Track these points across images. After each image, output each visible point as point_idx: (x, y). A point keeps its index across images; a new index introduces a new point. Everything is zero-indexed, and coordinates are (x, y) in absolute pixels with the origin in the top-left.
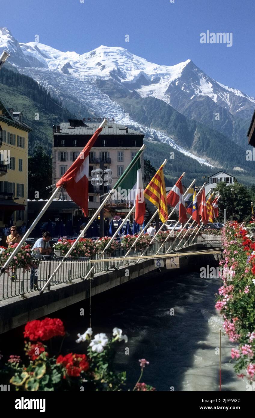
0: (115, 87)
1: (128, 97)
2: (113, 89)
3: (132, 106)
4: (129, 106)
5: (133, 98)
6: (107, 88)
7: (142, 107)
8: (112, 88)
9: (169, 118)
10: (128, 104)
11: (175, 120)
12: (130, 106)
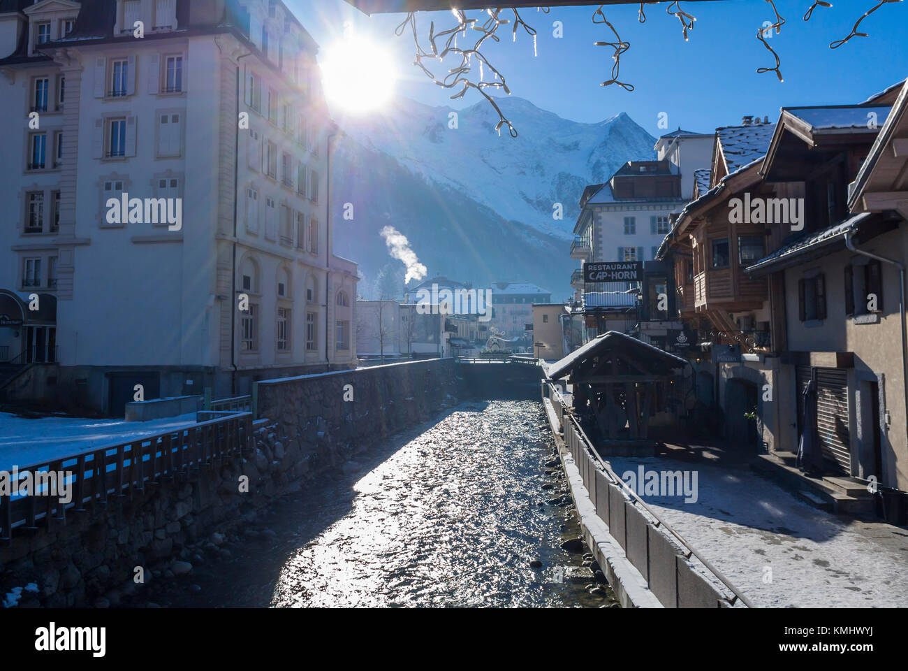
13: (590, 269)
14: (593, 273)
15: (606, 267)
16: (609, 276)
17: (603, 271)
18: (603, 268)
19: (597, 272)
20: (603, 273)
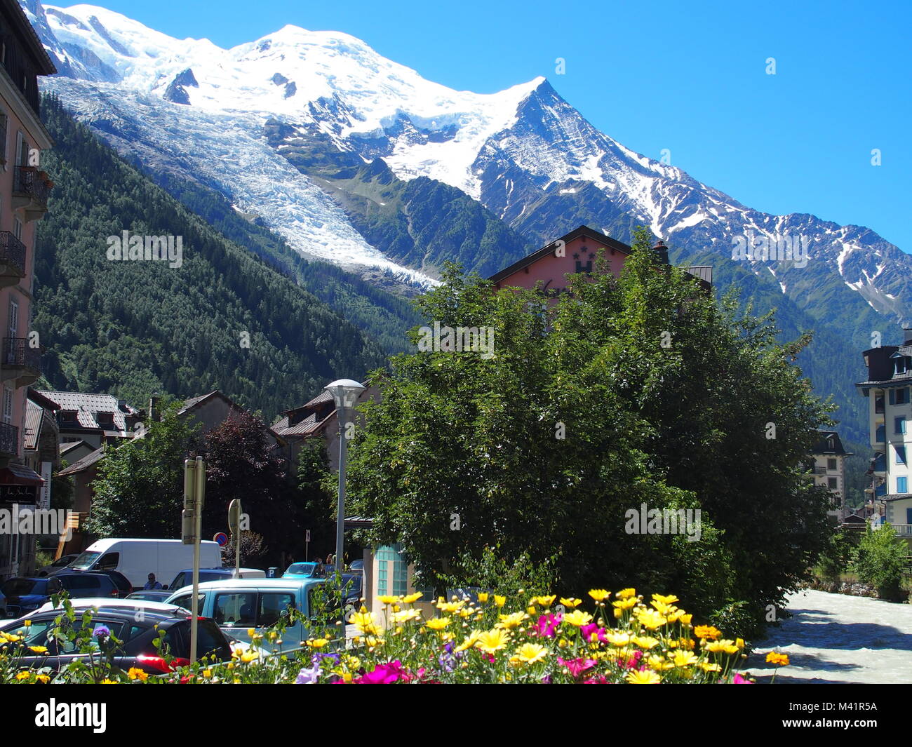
0: (322, 145)
1: (357, 176)
2: (315, 152)
3: (369, 202)
4: (360, 201)
5: (374, 179)
6: (298, 148)
7: (399, 206)
8: (312, 147)
9: (477, 242)
10: (357, 198)
11: (494, 247)
12: (363, 204)
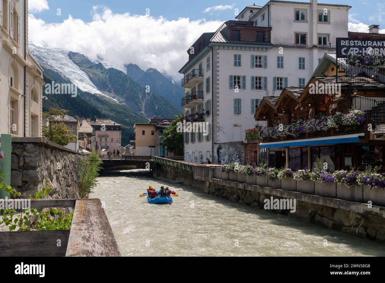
1: (94, 67)
2: (82, 61)
3: (97, 75)
5: (99, 68)
10: (94, 74)
13: (342, 44)
14: (345, 48)
15: (357, 43)
16: (361, 52)
17: (354, 46)
18: (354, 43)
19: (349, 47)
20: (355, 49)
